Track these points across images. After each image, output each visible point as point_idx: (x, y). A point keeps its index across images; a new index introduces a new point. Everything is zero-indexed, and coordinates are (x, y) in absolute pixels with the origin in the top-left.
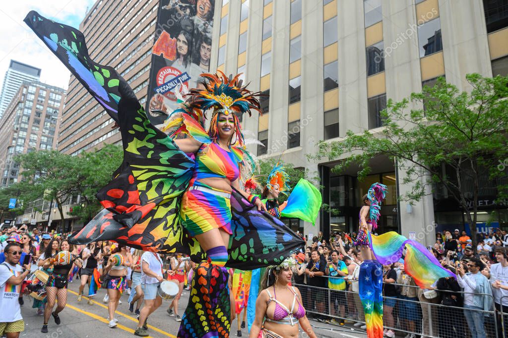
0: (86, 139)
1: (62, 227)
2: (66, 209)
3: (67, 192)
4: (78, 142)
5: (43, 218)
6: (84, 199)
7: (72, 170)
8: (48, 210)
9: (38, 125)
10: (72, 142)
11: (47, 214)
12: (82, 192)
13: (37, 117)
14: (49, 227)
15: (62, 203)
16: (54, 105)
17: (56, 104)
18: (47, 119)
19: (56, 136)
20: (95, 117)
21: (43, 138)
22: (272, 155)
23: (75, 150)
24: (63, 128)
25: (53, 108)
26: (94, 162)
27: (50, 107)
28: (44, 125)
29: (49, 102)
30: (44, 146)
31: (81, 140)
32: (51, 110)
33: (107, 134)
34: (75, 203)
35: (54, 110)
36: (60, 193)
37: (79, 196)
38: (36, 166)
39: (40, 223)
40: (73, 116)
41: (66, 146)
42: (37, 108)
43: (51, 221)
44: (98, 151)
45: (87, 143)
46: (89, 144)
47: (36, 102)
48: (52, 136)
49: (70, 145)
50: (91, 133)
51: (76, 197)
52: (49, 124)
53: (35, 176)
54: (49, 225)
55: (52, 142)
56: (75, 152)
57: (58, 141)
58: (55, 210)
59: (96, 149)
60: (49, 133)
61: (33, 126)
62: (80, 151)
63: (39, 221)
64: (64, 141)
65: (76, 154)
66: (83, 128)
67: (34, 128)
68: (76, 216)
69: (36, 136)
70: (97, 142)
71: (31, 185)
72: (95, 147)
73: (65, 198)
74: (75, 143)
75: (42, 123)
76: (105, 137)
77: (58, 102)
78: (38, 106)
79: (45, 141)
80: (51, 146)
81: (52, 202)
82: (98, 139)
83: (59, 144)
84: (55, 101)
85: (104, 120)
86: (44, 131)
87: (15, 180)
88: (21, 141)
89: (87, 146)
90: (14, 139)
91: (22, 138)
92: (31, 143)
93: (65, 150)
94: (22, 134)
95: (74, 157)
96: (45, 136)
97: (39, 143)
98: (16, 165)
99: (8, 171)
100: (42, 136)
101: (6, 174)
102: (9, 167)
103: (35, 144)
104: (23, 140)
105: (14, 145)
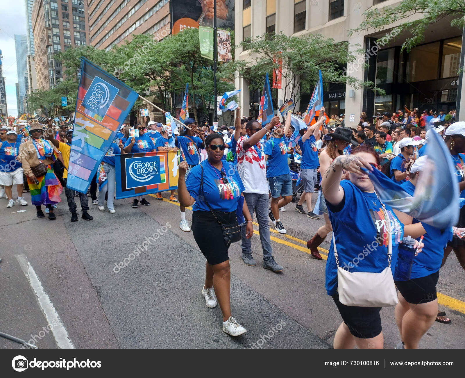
0: (116, 31)
4: (109, 35)
7: (109, 65)
9: (68, 20)
13: (65, 11)
18: (74, 12)
19: (87, 31)
20: (121, 6)
21: (75, 34)
22: (310, 31)
23: (108, 44)
24: (92, 22)
26: (127, 55)
28: (73, 19)
30: (79, 42)
31: (112, 32)
33: (135, 23)
38: (76, 64)
41: (99, 40)
44: (130, 43)
45: (118, 35)
46: (119, 36)
48: (84, 31)
49: (102, 39)
50: (120, 24)
52: (77, 18)
53: (77, 74)
55: (85, 38)
56: (109, 46)
57: (90, 36)
59: (127, 42)
60: (80, 28)
61: (64, 21)
62: (113, 45)
64: (95, 36)
65: (110, 48)
67: (64, 24)
69: (69, 33)
70: (127, 34)
72: (126, 39)
74: (107, 37)
75: (71, 17)
76: (134, 26)
79: (78, 37)
80: (85, 42)
82: (128, 29)
83: (92, 39)
85: (130, 8)
86: (75, 26)
87: (61, 79)
88: (56, 39)
89: (119, 39)
90: (49, 37)
91: (56, 36)
92: (66, 40)
93: (99, 45)
94: (56, 31)
95: (108, 52)
96: (77, 32)
97: (73, 39)
98: (59, 64)
99: (53, 70)
100: (75, 31)
101: (52, 74)
102: (52, 67)
103: (69, 41)
104: (58, 38)
105: (51, 43)
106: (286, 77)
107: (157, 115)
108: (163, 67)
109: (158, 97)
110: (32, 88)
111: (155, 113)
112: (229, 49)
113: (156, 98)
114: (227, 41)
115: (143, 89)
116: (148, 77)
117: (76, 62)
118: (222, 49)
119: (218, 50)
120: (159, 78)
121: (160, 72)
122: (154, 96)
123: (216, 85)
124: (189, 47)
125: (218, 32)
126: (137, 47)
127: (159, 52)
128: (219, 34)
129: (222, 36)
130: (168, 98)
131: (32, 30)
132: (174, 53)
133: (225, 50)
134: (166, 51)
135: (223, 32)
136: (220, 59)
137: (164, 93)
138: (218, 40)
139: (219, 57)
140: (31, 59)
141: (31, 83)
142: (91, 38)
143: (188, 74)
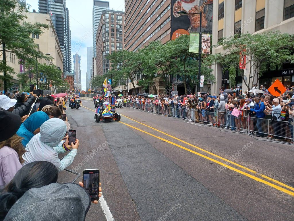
0: (139, 41)
1: (135, 92)
2: (135, 82)
3: (135, 73)
5: (125, 89)
6: (143, 76)
8: (126, 84)
9: (113, 37)
10: (132, 44)
11: (126, 86)
12: (142, 72)
13: (113, 32)
14: (128, 93)
15: (133, 79)
16: (119, 22)
17: (120, 22)
18: (117, 32)
19: (123, 42)
20: (142, 26)
21: (117, 44)
22: (268, 29)
23: (134, 48)
24: (126, 36)
25: (119, 25)
27: (118, 25)
28: (117, 36)
29: (117, 21)
30: (119, 48)
31: (137, 41)
32: (118, 26)
33: (150, 35)
34: (139, 79)
35: (120, 26)
36: (131, 74)
37: (140, 75)
39: (124, 91)
40: (130, 28)
41: (129, 47)
42: (111, 27)
43: (129, 90)
44: (146, 47)
46: (141, 44)
47: (110, 23)
49: (131, 45)
50: (141, 37)
51: (139, 76)
52: (119, 35)
53: (117, 66)
54: (129, 92)
57: (125, 45)
58: (130, 83)
60: (120, 41)
61: (111, 38)
62: (137, 49)
63: (123, 90)
64: (128, 44)
66: (137, 34)
67: (112, 39)
68: (141, 86)
69: (114, 44)
70: (145, 42)
71: (116, 71)
72: (145, 45)
73: (134, 76)
74: (134, 44)
75: (115, 35)
76: (149, 37)
77: (121, 20)
78: (112, 25)
80: (122, 48)
81: (128, 79)
82: (146, 39)
84: (119, 20)
85: (147, 27)
86: (117, 39)
87: (109, 69)
88: (107, 48)
89: (140, 45)
90: (104, 47)
91: (107, 46)
92: (112, 48)
93: (129, 49)
94: (107, 43)
95: (135, 53)
96: (118, 43)
97: (116, 47)
98: (108, 61)
99: (105, 65)
100: (117, 43)
101: (104, 67)
102: (105, 63)
103: (114, 48)
104: (108, 47)
105: (105, 50)
106: (251, 61)
107: (161, 88)
108: (167, 59)
109: (162, 77)
110: (94, 75)
111: (160, 87)
112: (209, 46)
113: (161, 78)
114: (208, 40)
115: (154, 73)
116: (157, 66)
117: (117, 59)
118: (204, 46)
119: (202, 46)
120: (163, 66)
121: (164, 62)
122: (160, 77)
123: (200, 68)
124: (184, 47)
125: (202, 35)
126: (151, 49)
127: (164, 51)
128: (203, 37)
129: (204, 38)
130: (168, 78)
131: (95, 44)
132: (174, 51)
133: (206, 46)
134: (168, 50)
135: (205, 35)
136: (203, 52)
137: (166, 75)
138: (202, 40)
139: (202, 51)
140: (94, 58)
141: (94, 72)
142: (125, 46)
143: (182, 63)
